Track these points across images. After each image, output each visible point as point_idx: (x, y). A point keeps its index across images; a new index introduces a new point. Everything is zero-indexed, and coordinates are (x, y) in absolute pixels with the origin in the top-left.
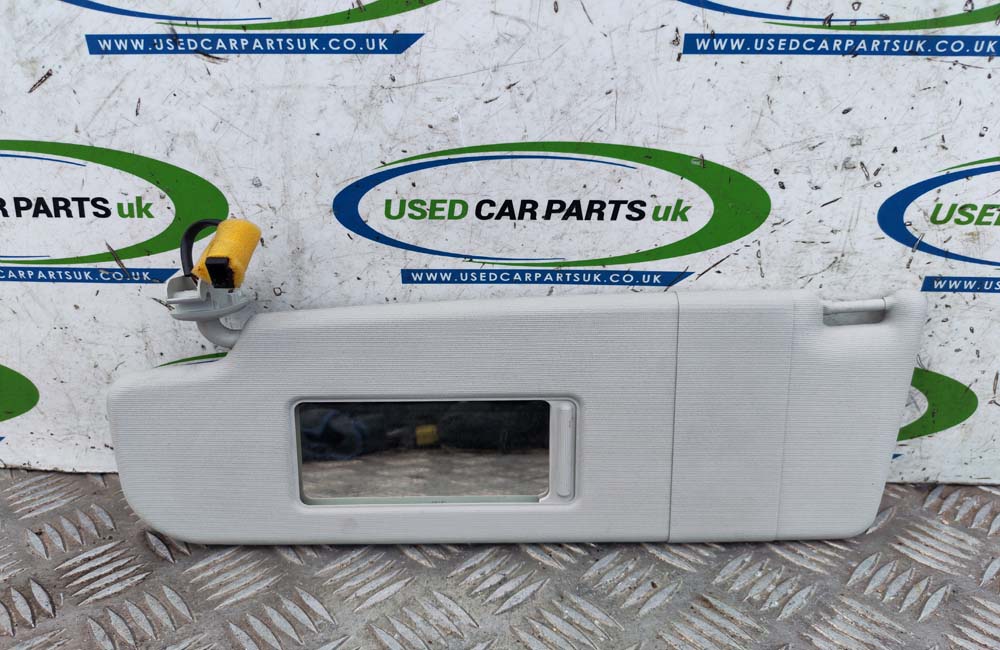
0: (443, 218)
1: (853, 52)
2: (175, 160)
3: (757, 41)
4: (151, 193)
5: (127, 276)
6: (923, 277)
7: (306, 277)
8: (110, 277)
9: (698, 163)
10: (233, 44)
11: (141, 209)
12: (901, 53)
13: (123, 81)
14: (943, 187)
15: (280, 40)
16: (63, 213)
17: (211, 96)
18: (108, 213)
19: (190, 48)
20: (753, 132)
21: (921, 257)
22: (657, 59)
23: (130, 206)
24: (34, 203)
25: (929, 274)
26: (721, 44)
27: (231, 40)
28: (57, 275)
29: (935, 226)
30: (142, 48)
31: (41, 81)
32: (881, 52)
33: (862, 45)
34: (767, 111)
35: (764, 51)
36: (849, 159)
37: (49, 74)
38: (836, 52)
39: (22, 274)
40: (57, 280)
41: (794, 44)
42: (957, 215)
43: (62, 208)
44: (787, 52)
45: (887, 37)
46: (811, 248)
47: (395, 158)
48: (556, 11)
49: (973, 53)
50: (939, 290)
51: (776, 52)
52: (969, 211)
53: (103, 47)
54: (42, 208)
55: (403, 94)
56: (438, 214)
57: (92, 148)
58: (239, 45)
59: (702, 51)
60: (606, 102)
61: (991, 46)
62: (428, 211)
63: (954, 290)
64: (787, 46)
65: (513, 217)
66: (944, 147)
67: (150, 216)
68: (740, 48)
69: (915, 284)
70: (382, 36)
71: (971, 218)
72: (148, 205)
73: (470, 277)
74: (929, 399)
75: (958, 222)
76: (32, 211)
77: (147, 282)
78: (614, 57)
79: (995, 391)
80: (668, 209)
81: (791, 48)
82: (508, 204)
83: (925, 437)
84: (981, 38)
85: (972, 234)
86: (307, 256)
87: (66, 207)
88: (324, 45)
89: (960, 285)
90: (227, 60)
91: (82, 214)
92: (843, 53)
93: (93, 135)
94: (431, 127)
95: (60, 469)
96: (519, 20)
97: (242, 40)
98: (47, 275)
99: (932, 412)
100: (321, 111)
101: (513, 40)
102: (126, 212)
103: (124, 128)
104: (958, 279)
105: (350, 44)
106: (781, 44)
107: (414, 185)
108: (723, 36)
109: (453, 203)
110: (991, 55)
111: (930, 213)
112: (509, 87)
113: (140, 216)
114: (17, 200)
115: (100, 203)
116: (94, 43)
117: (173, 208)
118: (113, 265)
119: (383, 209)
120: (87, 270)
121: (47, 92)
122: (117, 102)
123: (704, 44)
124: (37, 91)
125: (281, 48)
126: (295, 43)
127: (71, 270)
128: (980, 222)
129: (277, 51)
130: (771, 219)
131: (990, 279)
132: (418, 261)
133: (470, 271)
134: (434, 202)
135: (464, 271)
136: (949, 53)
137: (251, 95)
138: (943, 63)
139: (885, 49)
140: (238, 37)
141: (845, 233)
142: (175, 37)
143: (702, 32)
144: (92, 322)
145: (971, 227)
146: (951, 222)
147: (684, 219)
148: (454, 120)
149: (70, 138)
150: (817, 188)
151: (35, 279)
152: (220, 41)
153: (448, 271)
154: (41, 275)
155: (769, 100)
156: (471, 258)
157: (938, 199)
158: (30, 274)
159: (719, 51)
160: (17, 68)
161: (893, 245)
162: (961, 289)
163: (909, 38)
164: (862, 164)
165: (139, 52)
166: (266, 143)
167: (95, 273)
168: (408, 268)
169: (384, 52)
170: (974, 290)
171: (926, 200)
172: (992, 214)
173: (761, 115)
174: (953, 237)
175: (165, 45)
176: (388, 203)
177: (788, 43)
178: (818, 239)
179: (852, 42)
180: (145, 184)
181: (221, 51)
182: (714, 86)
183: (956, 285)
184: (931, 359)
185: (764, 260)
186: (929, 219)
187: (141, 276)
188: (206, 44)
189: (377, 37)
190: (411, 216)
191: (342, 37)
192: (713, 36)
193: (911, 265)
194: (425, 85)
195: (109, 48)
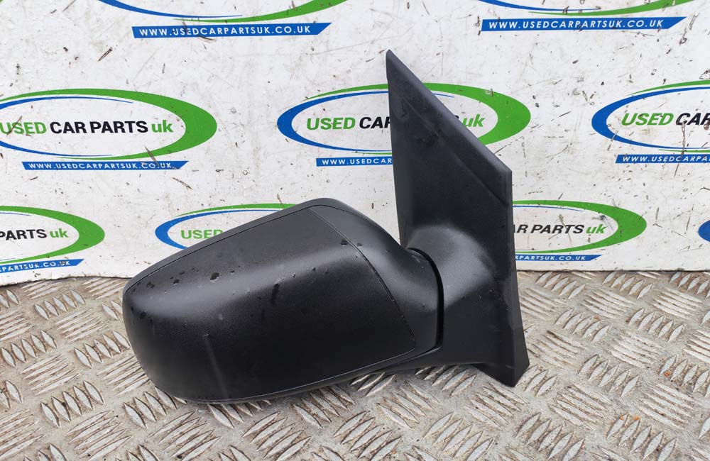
0: (341, 128)
1: (580, 28)
2: (186, 99)
3: (524, 23)
4: (172, 118)
5: (158, 166)
6: (617, 155)
7: (262, 165)
8: (148, 166)
9: (489, 94)
10: (220, 31)
11: (166, 127)
12: (608, 28)
13: (154, 54)
14: (630, 104)
15: (247, 28)
16: (119, 130)
17: (207, 61)
18: (146, 130)
19: (194, 34)
20: (521, 75)
21: (616, 144)
22: (466, 34)
23: (159, 125)
24: (102, 125)
25: (620, 154)
26: (503, 25)
27: (218, 29)
28: (116, 166)
29: (625, 127)
30: (166, 34)
31: (106, 54)
32: (596, 28)
33: (585, 24)
34: (529, 63)
35: (529, 29)
36: (576, 89)
37: (110, 50)
38: (570, 29)
39: (95, 166)
40: (116, 168)
41: (546, 24)
42: (637, 120)
43: (119, 127)
44: (542, 29)
45: (600, 19)
46: (554, 140)
47: (313, 94)
48: (408, 8)
49: (649, 28)
50: (626, 162)
51: (535, 29)
52: (644, 117)
53: (142, 34)
54: (107, 128)
55: (319, 58)
56: (338, 126)
57: (136, 92)
58: (223, 31)
59: (493, 29)
60: (437, 59)
61: (659, 23)
62: (333, 124)
63: (634, 162)
64: (542, 26)
65: (381, 127)
66: (631, 82)
67: (171, 131)
68: (514, 27)
69: (612, 159)
70: (307, 25)
71: (645, 121)
72: (170, 125)
73: (356, 161)
74: (619, 224)
75: (638, 123)
76: (101, 129)
77: (169, 168)
78: (441, 34)
79: (656, 218)
80: (472, 120)
81: (544, 27)
82: (379, 119)
83: (616, 245)
84: (653, 19)
85: (645, 130)
86: (261, 152)
87: (121, 127)
88: (273, 30)
89: (638, 159)
90: (215, 40)
91: (131, 131)
92: (574, 28)
93: (137, 85)
94: (335, 76)
95: (118, 276)
96: (387, 14)
97: (225, 28)
98: (110, 166)
99: (620, 231)
100: (271, 69)
101: (383, 25)
102: (157, 129)
103: (156, 81)
104: (637, 156)
105: (288, 30)
106: (538, 24)
107: (324, 110)
108: (505, 21)
109: (347, 119)
110: (659, 28)
111: (622, 119)
112: (380, 52)
113: (165, 131)
114: (92, 124)
115: (141, 124)
116: (137, 32)
117: (185, 126)
118: (150, 159)
119: (306, 124)
120: (134, 162)
121: (109, 61)
122: (151, 66)
123: (494, 25)
124: (103, 60)
125: (248, 32)
126: (256, 30)
127: (125, 163)
128: (650, 123)
129: (245, 34)
130: (530, 124)
131: (655, 156)
132: (325, 153)
133: (356, 158)
134: (335, 119)
135: (352, 158)
136: (635, 28)
137: (231, 60)
138: (631, 33)
139: (598, 26)
140: (222, 27)
141: (573, 131)
142: (185, 28)
143: (492, 18)
144: (137, 192)
145: (645, 126)
146: (634, 123)
147: (481, 125)
148: (349, 71)
149: (122, 87)
150: (557, 106)
151: (103, 168)
152: (212, 29)
153: (343, 159)
154: (106, 166)
155: (531, 57)
156: (356, 151)
157: (626, 111)
158: (100, 165)
159: (503, 29)
160: (91, 47)
161: (600, 138)
162: (639, 161)
163: (612, 19)
164: (583, 92)
165: (164, 36)
166: (239, 87)
167: (138, 164)
168: (321, 157)
169: (307, 34)
170: (646, 162)
171: (620, 112)
172: (657, 119)
173: (526, 65)
174: (635, 133)
175: (180, 32)
176: (309, 120)
177: (542, 24)
178: (557, 135)
179: (579, 22)
180: (168, 112)
181: (213, 35)
182: (499, 49)
183: (636, 159)
184: (620, 202)
185: (526, 148)
186: (621, 122)
187: (166, 165)
188: (204, 31)
189: (304, 25)
190: (322, 128)
191: (283, 25)
192: (499, 20)
193: (610, 149)
194: (332, 52)
195: (146, 34)
